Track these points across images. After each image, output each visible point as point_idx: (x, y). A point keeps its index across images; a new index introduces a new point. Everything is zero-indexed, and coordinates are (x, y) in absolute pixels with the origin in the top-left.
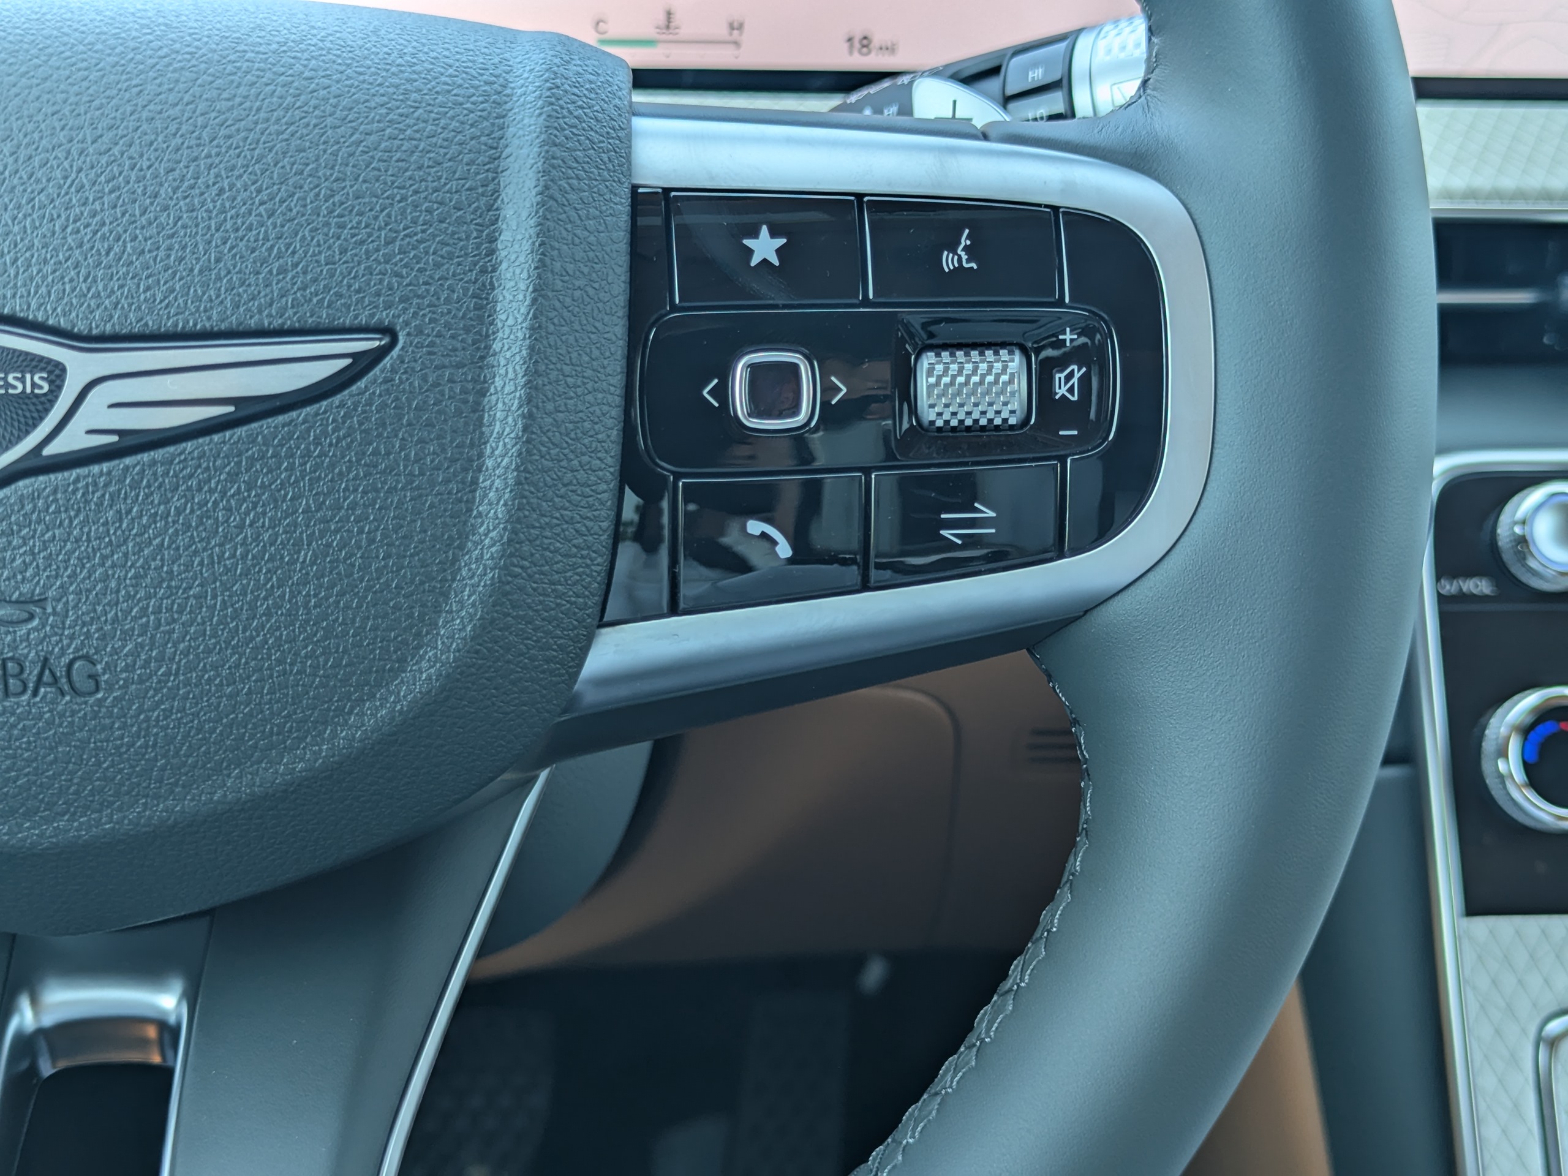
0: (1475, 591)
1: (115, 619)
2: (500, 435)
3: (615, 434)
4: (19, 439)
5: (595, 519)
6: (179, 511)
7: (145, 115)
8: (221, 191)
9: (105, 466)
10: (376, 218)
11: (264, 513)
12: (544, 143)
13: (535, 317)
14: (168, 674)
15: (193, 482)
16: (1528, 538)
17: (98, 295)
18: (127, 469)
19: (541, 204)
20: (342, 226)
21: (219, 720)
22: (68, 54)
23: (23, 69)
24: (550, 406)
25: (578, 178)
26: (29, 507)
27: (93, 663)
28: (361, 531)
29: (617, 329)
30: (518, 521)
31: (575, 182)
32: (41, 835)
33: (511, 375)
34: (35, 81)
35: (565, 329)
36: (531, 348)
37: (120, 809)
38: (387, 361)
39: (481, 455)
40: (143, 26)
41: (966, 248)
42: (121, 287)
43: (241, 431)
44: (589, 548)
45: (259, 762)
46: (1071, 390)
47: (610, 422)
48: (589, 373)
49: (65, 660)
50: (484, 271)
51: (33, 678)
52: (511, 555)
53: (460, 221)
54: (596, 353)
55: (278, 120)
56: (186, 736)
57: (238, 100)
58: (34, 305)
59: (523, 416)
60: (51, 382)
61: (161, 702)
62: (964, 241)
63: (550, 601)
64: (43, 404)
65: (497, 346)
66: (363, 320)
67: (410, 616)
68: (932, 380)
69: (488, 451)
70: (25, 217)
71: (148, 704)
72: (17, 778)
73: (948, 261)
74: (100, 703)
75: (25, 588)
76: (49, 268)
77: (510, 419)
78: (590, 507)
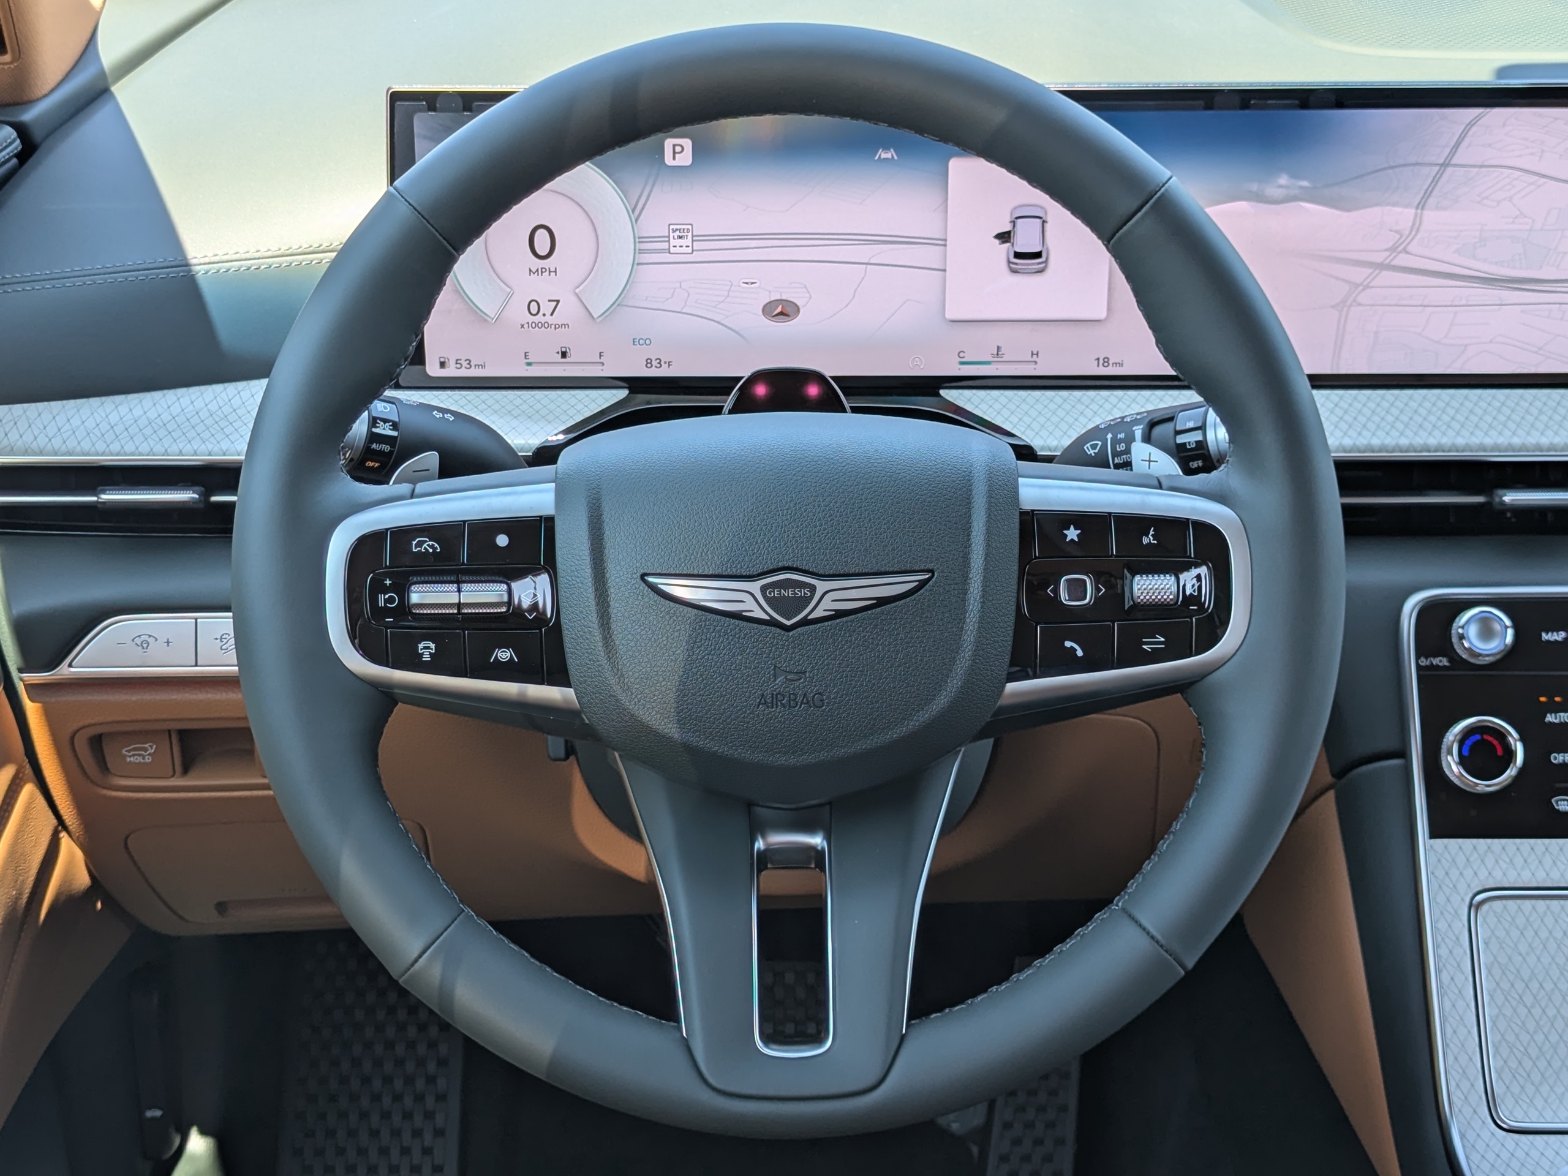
0: (1440, 664)
1: (831, 679)
2: (972, 609)
3: (1014, 608)
4: (800, 613)
5: (1006, 641)
6: (856, 639)
7: (841, 490)
8: (870, 520)
9: (830, 623)
10: (926, 529)
11: (886, 640)
12: (988, 497)
13: (986, 565)
14: (849, 700)
15: (861, 629)
16: (1465, 635)
17: (827, 560)
18: (837, 624)
19: (988, 521)
20: (914, 532)
21: (866, 718)
22: (809, 466)
23: (794, 473)
24: (991, 598)
25: (1000, 510)
26: (802, 638)
27: (823, 695)
28: (921, 647)
29: (1015, 567)
30: (979, 642)
31: (999, 512)
32: (797, 761)
33: (976, 587)
34: (799, 478)
35: (996, 569)
36: (984, 577)
37: (827, 751)
38: (931, 583)
39: (964, 617)
40: (834, 452)
41: (1152, 535)
42: (836, 557)
43: (878, 610)
44: (1004, 652)
45: (880, 734)
46: (1194, 591)
47: (1012, 603)
48: (1005, 585)
49: (812, 695)
50: (966, 547)
51: (800, 701)
52: (976, 655)
53: (957, 529)
54: (1007, 577)
55: (889, 491)
56: (855, 723)
57: (874, 483)
58: (804, 564)
59: (981, 602)
60: (811, 592)
61: (846, 711)
62: (1152, 532)
63: (989, 673)
64: (807, 600)
65: (971, 576)
66: (922, 568)
67: (938, 679)
68: (1139, 586)
69: (967, 616)
70: (800, 531)
71: (841, 711)
72: (791, 739)
73: (1145, 540)
74: (824, 711)
75: (799, 668)
76: (809, 550)
77: (976, 604)
78: (1004, 636)
